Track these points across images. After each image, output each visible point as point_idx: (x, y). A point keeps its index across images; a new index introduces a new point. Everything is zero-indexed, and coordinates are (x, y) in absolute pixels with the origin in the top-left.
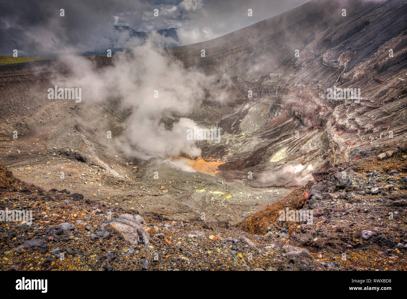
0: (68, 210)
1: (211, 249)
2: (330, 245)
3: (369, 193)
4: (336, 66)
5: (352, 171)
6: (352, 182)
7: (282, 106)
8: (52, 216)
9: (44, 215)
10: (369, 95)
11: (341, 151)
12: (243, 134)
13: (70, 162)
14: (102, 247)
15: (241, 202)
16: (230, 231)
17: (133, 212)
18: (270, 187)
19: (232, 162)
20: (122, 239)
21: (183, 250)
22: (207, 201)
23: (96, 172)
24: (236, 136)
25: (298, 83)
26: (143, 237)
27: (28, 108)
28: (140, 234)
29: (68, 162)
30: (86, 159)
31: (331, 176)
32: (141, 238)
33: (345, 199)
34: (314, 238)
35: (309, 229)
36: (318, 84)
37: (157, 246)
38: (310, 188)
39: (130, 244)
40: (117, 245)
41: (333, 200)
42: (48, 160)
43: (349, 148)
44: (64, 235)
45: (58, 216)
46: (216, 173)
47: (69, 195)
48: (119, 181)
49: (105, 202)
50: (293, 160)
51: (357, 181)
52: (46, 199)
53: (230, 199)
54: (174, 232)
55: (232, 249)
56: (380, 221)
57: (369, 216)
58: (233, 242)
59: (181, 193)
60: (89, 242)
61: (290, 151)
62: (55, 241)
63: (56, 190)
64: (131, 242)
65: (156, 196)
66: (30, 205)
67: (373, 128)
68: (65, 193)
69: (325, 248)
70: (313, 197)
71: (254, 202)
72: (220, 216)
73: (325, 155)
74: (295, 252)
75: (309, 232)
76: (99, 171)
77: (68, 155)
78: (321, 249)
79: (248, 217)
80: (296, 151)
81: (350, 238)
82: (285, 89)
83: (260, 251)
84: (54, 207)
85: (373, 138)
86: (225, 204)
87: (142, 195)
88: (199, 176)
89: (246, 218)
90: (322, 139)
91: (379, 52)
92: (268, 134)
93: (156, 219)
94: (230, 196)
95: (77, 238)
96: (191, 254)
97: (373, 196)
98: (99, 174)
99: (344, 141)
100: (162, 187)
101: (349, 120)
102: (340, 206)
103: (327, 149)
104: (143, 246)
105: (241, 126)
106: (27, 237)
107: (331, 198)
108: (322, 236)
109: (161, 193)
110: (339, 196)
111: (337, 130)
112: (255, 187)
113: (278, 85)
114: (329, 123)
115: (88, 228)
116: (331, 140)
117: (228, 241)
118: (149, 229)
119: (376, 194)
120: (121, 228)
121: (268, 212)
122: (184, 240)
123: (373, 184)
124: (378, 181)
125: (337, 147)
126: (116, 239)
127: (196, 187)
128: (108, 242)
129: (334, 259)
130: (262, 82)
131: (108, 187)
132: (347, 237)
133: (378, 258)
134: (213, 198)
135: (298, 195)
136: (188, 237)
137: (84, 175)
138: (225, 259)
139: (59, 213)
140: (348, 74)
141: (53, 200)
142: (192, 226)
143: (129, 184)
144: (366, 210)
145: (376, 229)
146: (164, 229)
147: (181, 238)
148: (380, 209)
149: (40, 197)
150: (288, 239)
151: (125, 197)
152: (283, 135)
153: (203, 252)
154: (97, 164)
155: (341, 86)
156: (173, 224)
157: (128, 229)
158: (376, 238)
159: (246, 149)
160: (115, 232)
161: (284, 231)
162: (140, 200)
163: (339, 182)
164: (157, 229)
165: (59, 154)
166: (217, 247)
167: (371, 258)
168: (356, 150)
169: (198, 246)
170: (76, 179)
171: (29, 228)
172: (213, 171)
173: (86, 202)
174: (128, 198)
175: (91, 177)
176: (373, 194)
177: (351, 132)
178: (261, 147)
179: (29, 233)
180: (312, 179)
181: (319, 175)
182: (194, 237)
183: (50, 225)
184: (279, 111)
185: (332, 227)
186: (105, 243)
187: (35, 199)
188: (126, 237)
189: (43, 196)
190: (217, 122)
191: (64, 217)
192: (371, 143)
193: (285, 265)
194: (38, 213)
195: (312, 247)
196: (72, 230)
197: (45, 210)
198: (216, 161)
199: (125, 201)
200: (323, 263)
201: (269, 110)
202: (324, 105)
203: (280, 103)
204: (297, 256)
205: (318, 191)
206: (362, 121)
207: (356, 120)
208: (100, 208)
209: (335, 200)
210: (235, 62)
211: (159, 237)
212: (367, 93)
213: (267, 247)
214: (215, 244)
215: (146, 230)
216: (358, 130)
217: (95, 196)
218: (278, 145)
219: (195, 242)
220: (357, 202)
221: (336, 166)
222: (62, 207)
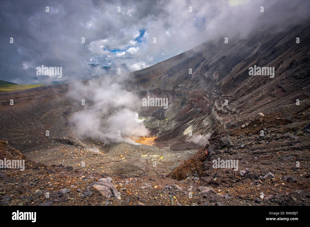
0: (64, 179)
1: (156, 196)
2: (224, 182)
3: (241, 148)
4: (212, 79)
5: (229, 136)
6: (230, 142)
7: (187, 102)
8: (54, 184)
9: (50, 184)
10: (231, 93)
11: (221, 124)
12: (167, 120)
13: (63, 146)
14: (88, 202)
15: (169, 160)
16: (165, 180)
17: (105, 174)
18: (185, 149)
19: (162, 137)
20: (101, 195)
21: (139, 198)
22: (149, 161)
23: (80, 150)
24: (162, 121)
25: (194, 89)
26: (113, 192)
27: (36, 114)
28: (112, 190)
29: (62, 146)
30: (73, 142)
31: (218, 140)
32: (113, 193)
33: (228, 152)
34: (214, 179)
35: (210, 173)
36: (205, 89)
37: (122, 197)
38: (207, 148)
39: (106, 198)
40: (98, 200)
41: (221, 154)
42: (49, 146)
43: (226, 122)
44: (64, 197)
45: (59, 184)
46: (153, 144)
47: (64, 168)
48: (94, 155)
49: (86, 169)
50: (196, 132)
51: (233, 142)
52: (49, 172)
53: (163, 159)
54: (132, 185)
55: (169, 194)
56: (248, 164)
57: (242, 161)
58: (169, 189)
59: (133, 158)
60: (80, 200)
61: (194, 127)
62: (59, 202)
63: (56, 165)
64: (107, 196)
65: (117, 162)
66: (40, 178)
67: (236, 111)
68: (61, 167)
69: (221, 184)
70: (210, 153)
71: (177, 160)
72: (157, 170)
73: (213, 128)
74: (205, 190)
75: (211, 175)
76: (81, 149)
77: (61, 141)
78: (219, 185)
79: (174, 170)
80: (197, 127)
81: (234, 176)
82: (187, 93)
83: (186, 193)
84: (55, 178)
85: (237, 116)
86: (160, 163)
87: (109, 162)
88: (143, 147)
89: (173, 170)
90: (210, 119)
91: (232, 71)
92: (181, 119)
93: (120, 178)
94: (163, 157)
95: (73, 199)
96: (145, 200)
97: (242, 150)
98: (81, 151)
99: (222, 119)
100: (121, 156)
101: (223, 107)
102: (226, 157)
103: (214, 124)
104: (114, 198)
105: (165, 115)
106: (40, 201)
107: (220, 153)
108: (218, 177)
109: (120, 160)
110: (224, 151)
111: (218, 113)
112: (177, 150)
113: (184, 91)
114: (213, 110)
115: (79, 190)
116: (215, 119)
117: (166, 188)
118: (116, 186)
119: (244, 148)
120: (100, 188)
121: (186, 165)
122: (139, 191)
123: (241, 142)
124: (244, 141)
125: (219, 122)
126: (97, 196)
127: (141, 154)
128: (92, 199)
129: (228, 192)
130: (174, 90)
131: (87, 159)
132: (232, 176)
133: (251, 187)
134: (152, 159)
135: (201, 153)
136: (141, 189)
137: (72, 153)
138: (166, 201)
139: (58, 181)
140: (219, 83)
141: (54, 173)
142: (142, 180)
143: (101, 156)
144: (240, 158)
145: (247, 169)
146: (126, 184)
147: (137, 190)
148: (247, 157)
149: (45, 172)
150: (199, 180)
151: (99, 165)
152: (189, 119)
153: (152, 198)
154: (80, 145)
155: (217, 89)
156: (131, 180)
157: (104, 188)
158: (248, 174)
159: (169, 129)
160: (96, 191)
161: (196, 176)
162: (108, 166)
163: (223, 143)
164: (122, 185)
165: (56, 141)
166: (160, 193)
167: (247, 188)
168: (229, 123)
169: (148, 194)
170: (66, 156)
171: (41, 194)
172: (151, 143)
173: (75, 172)
174: (100, 165)
175: (76, 154)
176: (242, 148)
177: (226, 114)
178: (178, 126)
179: (41, 198)
180: (208, 143)
181: (211, 140)
182: (145, 188)
183: (54, 190)
184: (186, 105)
185: (223, 171)
186: (90, 200)
187: (42, 173)
188: (103, 193)
189: (47, 171)
190: (151, 114)
191: (62, 184)
192: (236, 119)
193: (202, 200)
194: (45, 183)
195: (214, 184)
196: (68, 193)
197: (49, 180)
198: (152, 137)
199: (98, 167)
200: (223, 196)
201: (180, 105)
202: (209, 100)
203: (185, 101)
204: (207, 193)
205: (212, 150)
206: (230, 107)
207: (227, 107)
208: (84, 175)
209: (223, 154)
210: (158, 80)
211: (123, 190)
212: (230, 92)
213: (189, 189)
214: (158, 191)
215: (115, 187)
216: (229, 112)
217: (79, 166)
218: (187, 124)
219: (146, 191)
220: (234, 154)
221: (220, 134)
222: (60, 177)
